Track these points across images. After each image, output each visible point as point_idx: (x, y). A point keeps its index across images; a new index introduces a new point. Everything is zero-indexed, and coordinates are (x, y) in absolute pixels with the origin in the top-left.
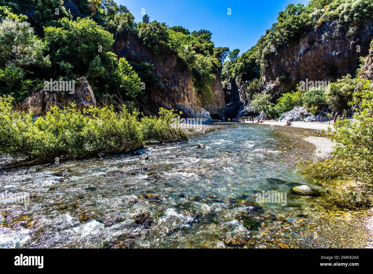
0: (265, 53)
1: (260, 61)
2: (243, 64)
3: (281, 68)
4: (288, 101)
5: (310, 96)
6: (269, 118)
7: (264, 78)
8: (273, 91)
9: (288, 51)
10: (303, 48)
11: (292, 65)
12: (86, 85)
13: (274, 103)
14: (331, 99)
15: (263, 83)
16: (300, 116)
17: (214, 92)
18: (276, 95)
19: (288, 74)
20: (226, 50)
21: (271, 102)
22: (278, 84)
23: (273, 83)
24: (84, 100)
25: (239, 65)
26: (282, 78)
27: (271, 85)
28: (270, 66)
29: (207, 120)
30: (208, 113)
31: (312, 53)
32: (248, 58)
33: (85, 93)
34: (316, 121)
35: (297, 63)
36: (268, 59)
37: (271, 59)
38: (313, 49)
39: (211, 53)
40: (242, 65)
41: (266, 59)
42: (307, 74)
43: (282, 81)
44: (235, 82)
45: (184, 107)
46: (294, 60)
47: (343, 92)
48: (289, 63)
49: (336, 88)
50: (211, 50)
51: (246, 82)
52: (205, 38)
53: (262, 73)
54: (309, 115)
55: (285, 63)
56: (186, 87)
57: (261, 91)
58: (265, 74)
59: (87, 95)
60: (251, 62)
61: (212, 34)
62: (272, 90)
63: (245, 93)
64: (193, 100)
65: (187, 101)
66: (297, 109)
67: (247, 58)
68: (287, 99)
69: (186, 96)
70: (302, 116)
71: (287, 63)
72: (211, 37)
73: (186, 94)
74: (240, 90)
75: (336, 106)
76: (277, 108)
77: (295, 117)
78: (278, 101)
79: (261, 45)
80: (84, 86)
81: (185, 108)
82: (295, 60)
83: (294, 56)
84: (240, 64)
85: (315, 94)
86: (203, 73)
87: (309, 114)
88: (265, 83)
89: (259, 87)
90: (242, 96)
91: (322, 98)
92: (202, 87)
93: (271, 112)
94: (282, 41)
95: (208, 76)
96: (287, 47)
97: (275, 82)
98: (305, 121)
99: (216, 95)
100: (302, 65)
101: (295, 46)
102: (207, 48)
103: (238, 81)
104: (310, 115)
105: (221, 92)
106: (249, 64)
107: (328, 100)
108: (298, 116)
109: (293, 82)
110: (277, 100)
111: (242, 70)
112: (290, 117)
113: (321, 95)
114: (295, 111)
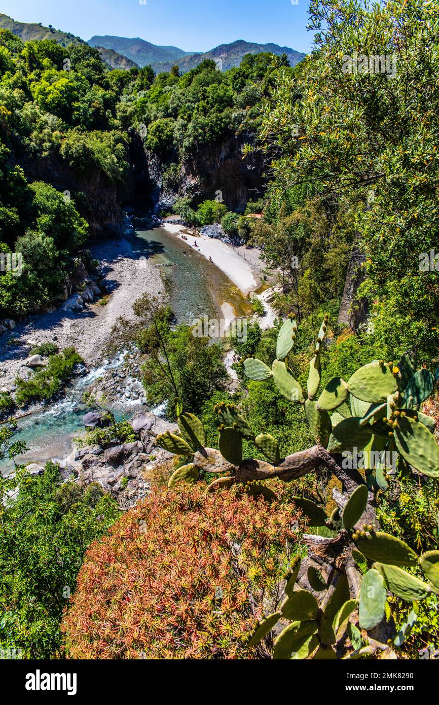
0: (187, 146)
2: (157, 140)
3: (202, 166)
4: (208, 211)
7: (183, 169)
8: (194, 189)
10: (224, 153)
11: (213, 167)
13: (195, 210)
15: (182, 174)
18: (197, 195)
21: (192, 208)
22: (199, 182)
23: (193, 179)
27: (191, 181)
31: (231, 161)
32: (164, 133)
35: (218, 167)
38: (233, 157)
40: (157, 143)
43: (203, 181)
46: (215, 162)
48: (210, 162)
51: (163, 165)
53: (182, 162)
54: (225, 236)
57: (180, 184)
58: (185, 164)
60: (168, 139)
62: (192, 187)
66: (216, 226)
67: (161, 131)
68: (208, 208)
70: (220, 235)
71: (208, 163)
76: (198, 215)
77: (215, 234)
78: (199, 208)
83: (216, 157)
85: (231, 222)
88: (185, 175)
89: (179, 179)
91: (235, 227)
97: (195, 179)
98: (222, 242)
100: (222, 170)
101: (217, 148)
106: (165, 141)
108: (217, 234)
110: (198, 206)
112: (211, 232)
114: (214, 227)
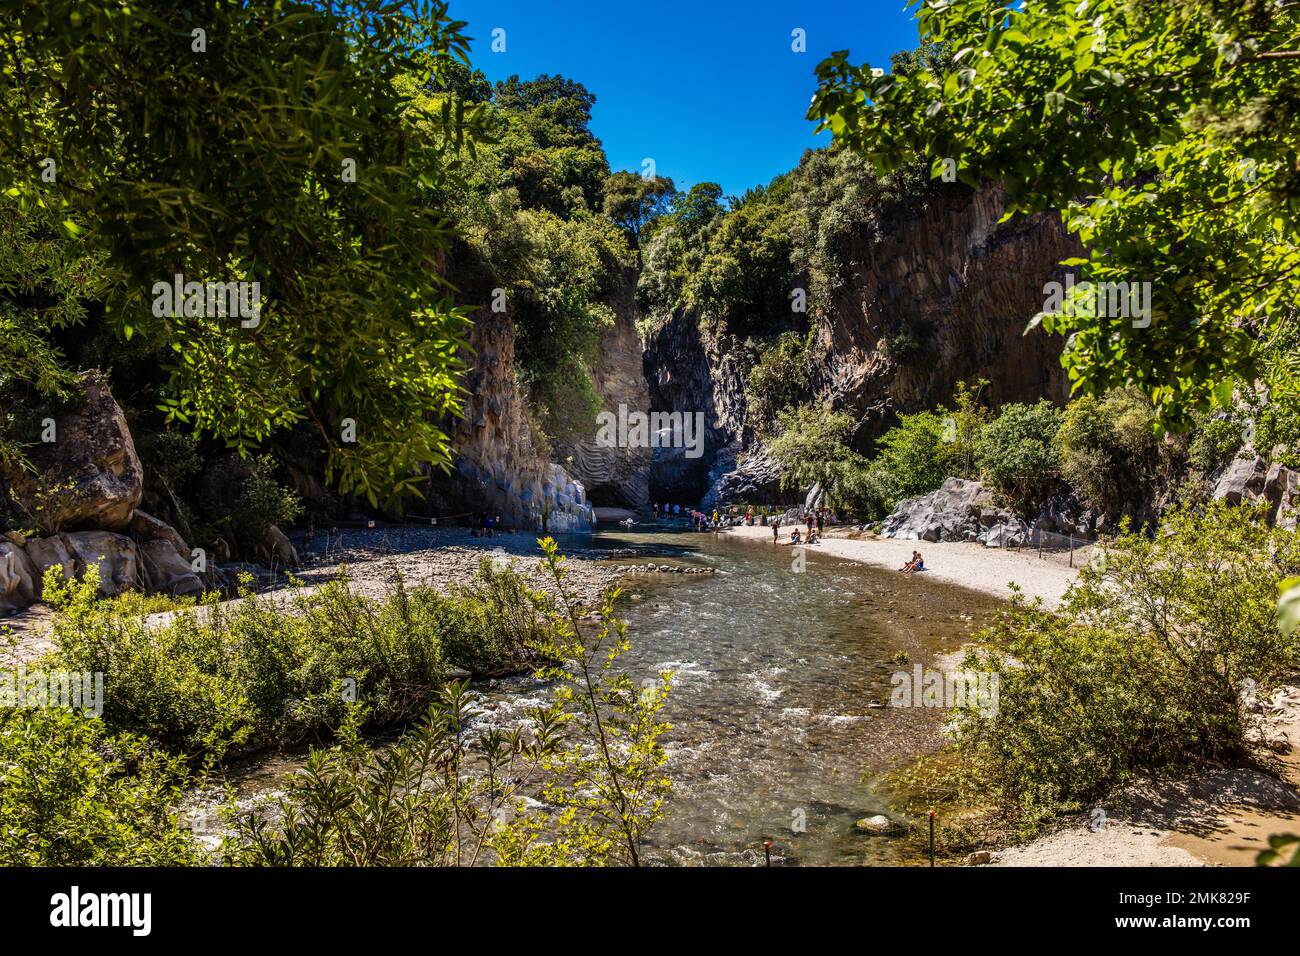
0: (832, 229)
1: (812, 261)
2: (736, 262)
3: (897, 299)
4: (919, 447)
5: (1003, 442)
6: (842, 520)
7: (826, 337)
8: (863, 396)
9: (924, 232)
10: (985, 227)
11: (940, 293)
12: (105, 407)
13: (865, 455)
14: (1080, 464)
15: (820, 356)
16: (968, 522)
17: (602, 381)
18: (874, 415)
19: (923, 331)
20: (661, 192)
21: (853, 449)
22: (884, 366)
23: (861, 361)
24: (102, 470)
25: (720, 263)
26: (901, 343)
27: (853, 371)
28: (850, 285)
29: (575, 519)
30: (580, 488)
31: (1019, 249)
32: (759, 239)
33: (104, 441)
34: (1025, 545)
35: (962, 286)
36: (844, 258)
37: (858, 259)
38: (1026, 233)
39: (594, 201)
40: (732, 269)
41: (835, 251)
42: (1002, 335)
43: (900, 356)
44: (699, 335)
45: (477, 462)
46: (948, 271)
47: (1125, 439)
48: (931, 280)
49: (1098, 418)
50: (589, 180)
51: (749, 343)
52: (561, 119)
53: (819, 312)
54: (1001, 518)
55: (915, 281)
56: (486, 374)
57: (810, 389)
58: (831, 317)
59: (112, 451)
60: (771, 254)
61: (593, 98)
62: (858, 391)
63: (740, 391)
64: (515, 432)
65: (491, 438)
66: (954, 489)
67: (753, 234)
68: (919, 441)
69: (485, 417)
70: (974, 522)
71: (922, 281)
72: (592, 112)
73: (485, 405)
74: (718, 372)
75: (1099, 489)
76: (876, 474)
77: (948, 524)
78: (884, 446)
79: (815, 190)
80: (98, 409)
81: (482, 469)
82: (954, 275)
83: (950, 251)
84: (725, 260)
85: (1022, 436)
86: (559, 303)
87: (1003, 513)
88: (829, 356)
89: (805, 375)
90: (728, 401)
91: (1047, 453)
92: (552, 364)
93: (851, 492)
94: (903, 185)
95: (577, 315)
96: (922, 214)
97: (870, 358)
98: (984, 543)
99: (610, 396)
100: (980, 295)
101: (954, 215)
102: (571, 172)
103: (713, 331)
104: (1006, 521)
105: (632, 382)
106: (760, 262)
107: (1068, 467)
108: (959, 520)
109: (943, 366)
110: (879, 441)
111: (729, 286)
112: (928, 521)
113: (1046, 441)
114: (948, 497)
